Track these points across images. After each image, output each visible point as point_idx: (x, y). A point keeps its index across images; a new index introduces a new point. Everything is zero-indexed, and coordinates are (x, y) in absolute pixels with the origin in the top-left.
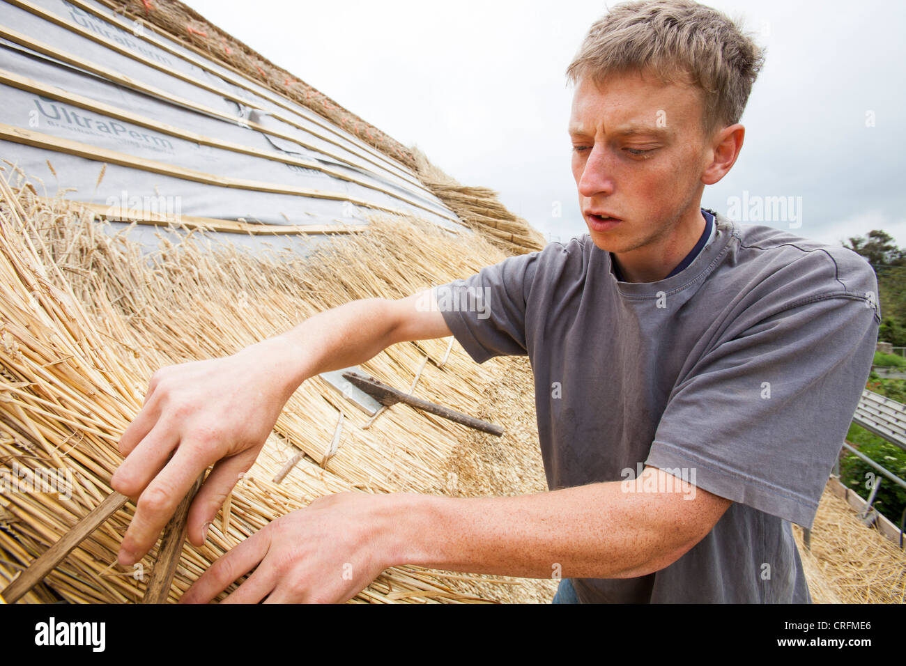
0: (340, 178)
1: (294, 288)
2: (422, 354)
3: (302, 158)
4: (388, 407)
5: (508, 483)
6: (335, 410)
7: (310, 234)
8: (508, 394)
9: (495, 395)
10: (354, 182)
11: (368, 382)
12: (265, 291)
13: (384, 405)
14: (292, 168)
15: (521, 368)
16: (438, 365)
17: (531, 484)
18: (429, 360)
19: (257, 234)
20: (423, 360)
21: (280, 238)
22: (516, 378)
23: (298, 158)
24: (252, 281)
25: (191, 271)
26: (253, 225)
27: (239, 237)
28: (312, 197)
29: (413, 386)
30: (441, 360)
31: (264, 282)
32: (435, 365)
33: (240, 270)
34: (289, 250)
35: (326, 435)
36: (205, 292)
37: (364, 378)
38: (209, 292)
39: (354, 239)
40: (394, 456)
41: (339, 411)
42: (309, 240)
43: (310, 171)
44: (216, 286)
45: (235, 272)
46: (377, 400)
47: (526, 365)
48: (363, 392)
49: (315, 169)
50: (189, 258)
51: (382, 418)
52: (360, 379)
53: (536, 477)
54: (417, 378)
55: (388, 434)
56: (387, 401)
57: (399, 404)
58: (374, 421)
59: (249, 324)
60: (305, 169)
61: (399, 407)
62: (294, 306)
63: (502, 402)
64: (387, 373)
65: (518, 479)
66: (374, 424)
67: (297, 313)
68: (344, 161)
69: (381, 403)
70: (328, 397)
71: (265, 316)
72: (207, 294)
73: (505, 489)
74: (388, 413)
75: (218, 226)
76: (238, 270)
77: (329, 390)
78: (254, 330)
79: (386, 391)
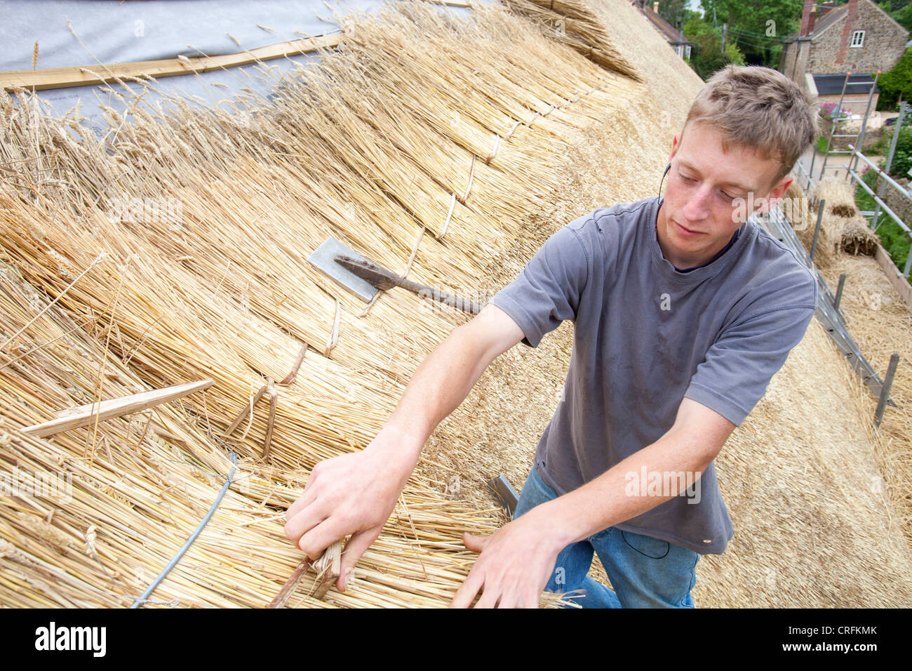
1: (266, 151)
2: (419, 224)
4: (383, 291)
5: (508, 362)
6: (330, 299)
7: (268, 60)
8: (515, 267)
9: (499, 270)
11: (361, 266)
12: (234, 159)
13: (379, 289)
15: (532, 236)
16: (437, 236)
17: (533, 362)
18: (427, 230)
19: (204, 72)
20: (419, 231)
21: (233, 74)
22: (526, 248)
24: (217, 148)
25: (152, 151)
26: (197, 60)
27: (184, 80)
29: (410, 265)
30: (441, 230)
31: (230, 147)
32: (434, 236)
33: (201, 136)
34: (248, 91)
35: (325, 325)
36: (174, 175)
37: (357, 262)
38: (178, 175)
39: (324, 61)
40: (392, 344)
41: (335, 299)
42: (268, 71)
44: (183, 164)
45: (196, 139)
46: (372, 284)
47: (538, 232)
48: (357, 278)
50: (145, 133)
51: (378, 303)
52: (353, 264)
53: (539, 355)
54: (413, 255)
55: (385, 320)
56: (382, 286)
57: (396, 288)
58: (370, 308)
59: (228, 210)
61: (396, 291)
62: (270, 176)
63: (508, 276)
64: (381, 252)
65: (519, 357)
66: (371, 311)
67: (275, 186)
69: (377, 288)
70: (323, 286)
71: (241, 195)
72: (176, 177)
73: (505, 367)
74: (384, 297)
75: (156, 71)
76: (198, 137)
77: (323, 278)
78: (236, 217)
79: (381, 276)
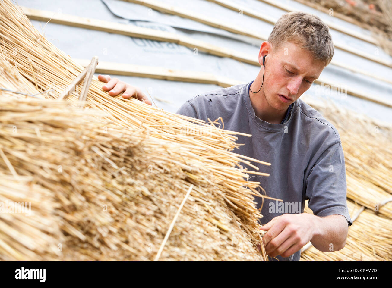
0: (208, 53)
3: (152, 28)
10: (232, 57)
14: (139, 42)
23: (147, 27)
28: (165, 79)
43: (164, 45)
49: (170, 41)
60: (156, 43)
68: (219, 27)
